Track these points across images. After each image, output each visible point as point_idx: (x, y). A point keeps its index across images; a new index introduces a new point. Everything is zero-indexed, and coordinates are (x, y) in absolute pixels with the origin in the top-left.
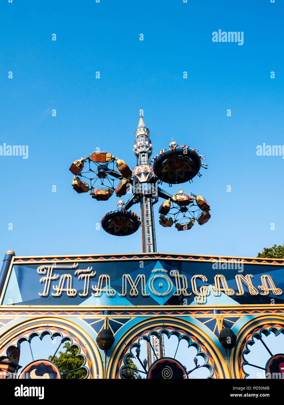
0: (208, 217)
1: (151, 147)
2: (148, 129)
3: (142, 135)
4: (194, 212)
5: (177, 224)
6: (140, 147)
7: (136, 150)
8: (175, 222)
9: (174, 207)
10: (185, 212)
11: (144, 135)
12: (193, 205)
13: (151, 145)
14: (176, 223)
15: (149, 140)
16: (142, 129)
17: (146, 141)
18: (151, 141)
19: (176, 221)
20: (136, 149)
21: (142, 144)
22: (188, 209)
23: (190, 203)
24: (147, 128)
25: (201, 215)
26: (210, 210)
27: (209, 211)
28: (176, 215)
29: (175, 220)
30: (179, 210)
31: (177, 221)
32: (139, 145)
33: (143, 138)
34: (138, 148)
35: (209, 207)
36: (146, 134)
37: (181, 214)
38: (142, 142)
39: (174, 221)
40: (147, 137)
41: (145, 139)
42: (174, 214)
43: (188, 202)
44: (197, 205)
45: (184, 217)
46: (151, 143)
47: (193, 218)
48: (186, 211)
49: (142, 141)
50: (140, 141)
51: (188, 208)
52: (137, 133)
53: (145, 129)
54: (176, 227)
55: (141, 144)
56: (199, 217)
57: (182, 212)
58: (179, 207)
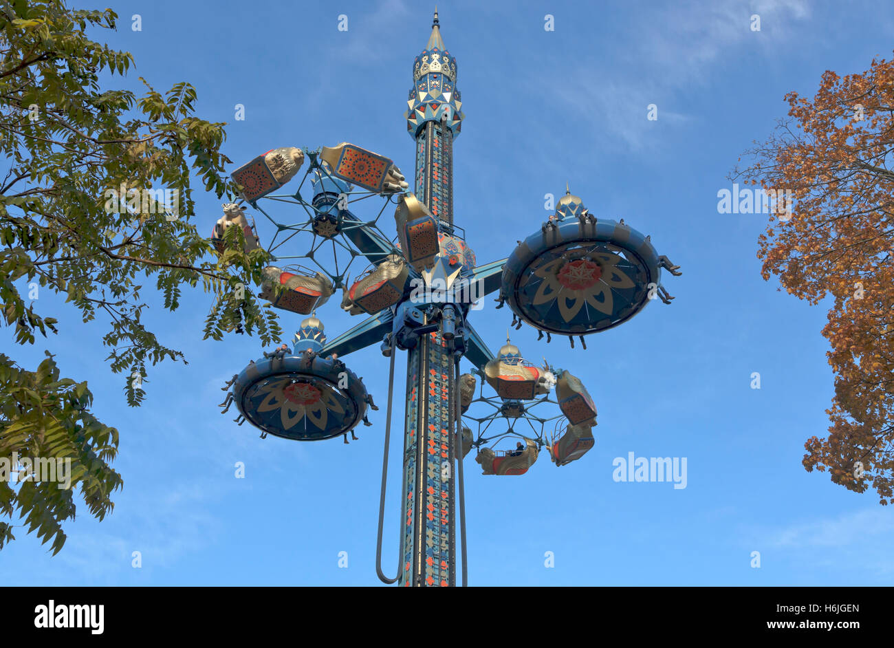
0: (586, 442)
1: (460, 111)
2: (452, 61)
3: (435, 76)
4: (542, 421)
5: (484, 450)
6: (425, 105)
7: (413, 115)
8: (478, 444)
9: (482, 399)
10: (517, 418)
11: (441, 73)
12: (545, 399)
13: (458, 104)
14: (482, 447)
15: (456, 90)
16: (436, 57)
17: (444, 91)
18: (459, 93)
19: (481, 441)
20: (414, 112)
21: (432, 98)
22: (526, 411)
23: (538, 393)
24: (452, 56)
25: (562, 434)
26: (594, 424)
27: (593, 429)
28: (486, 423)
29: (479, 437)
30: (497, 410)
31: (485, 441)
32: (424, 100)
33: (437, 83)
34: (418, 108)
35: (595, 415)
36: (448, 74)
37: (502, 424)
38: (434, 94)
39: (475, 439)
40: (450, 80)
41: (444, 86)
42: (481, 421)
43: (531, 388)
44: (557, 401)
45: (510, 434)
46: (459, 99)
47: (537, 440)
48: (520, 416)
49: (432, 89)
50: (426, 90)
51: (525, 407)
52: (420, 67)
53: (444, 58)
54: (479, 460)
55: (428, 97)
56: (557, 439)
57: (506, 416)
58: (499, 399)
